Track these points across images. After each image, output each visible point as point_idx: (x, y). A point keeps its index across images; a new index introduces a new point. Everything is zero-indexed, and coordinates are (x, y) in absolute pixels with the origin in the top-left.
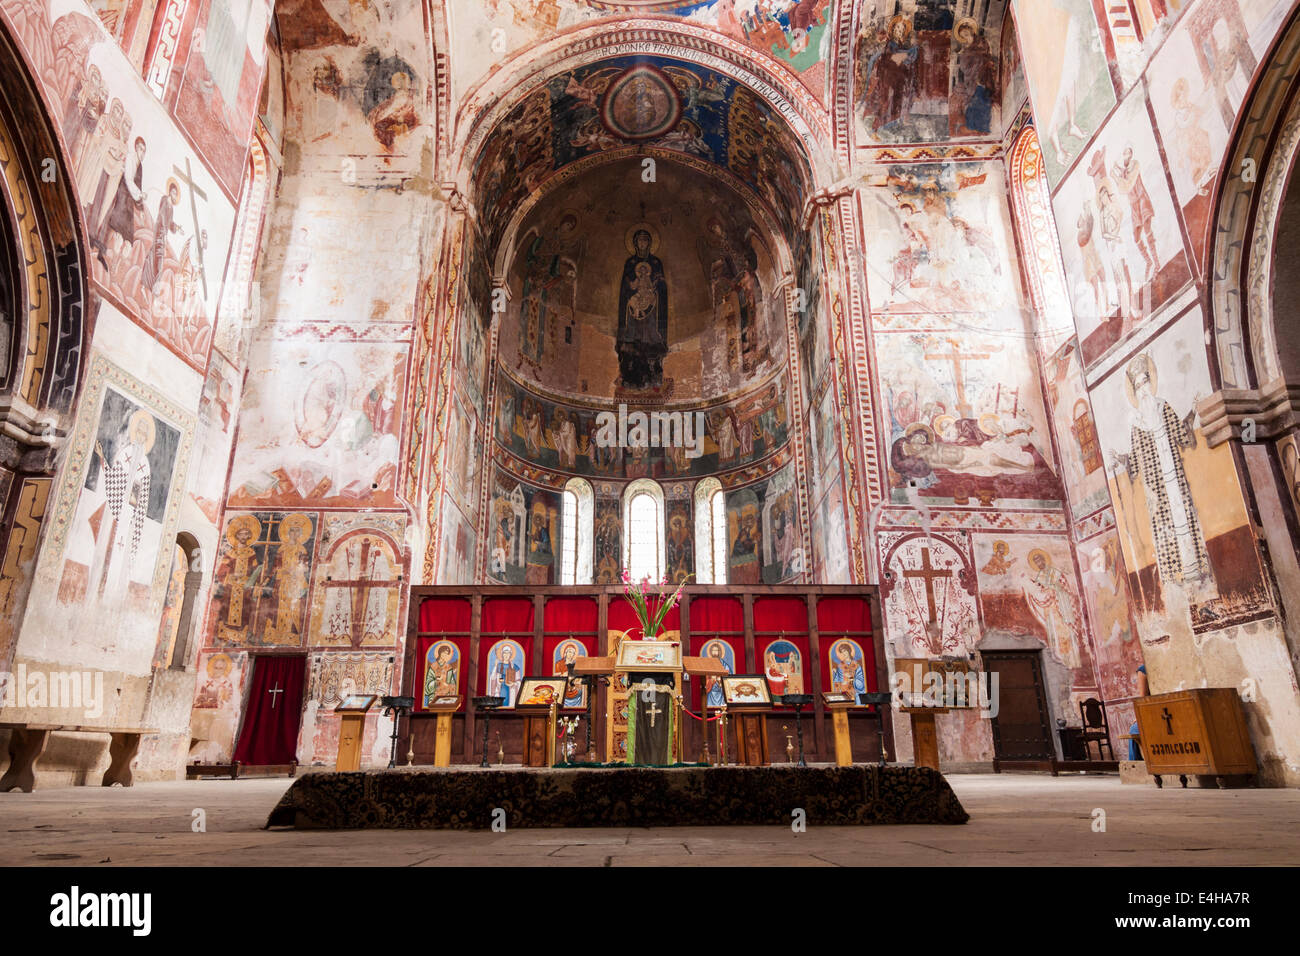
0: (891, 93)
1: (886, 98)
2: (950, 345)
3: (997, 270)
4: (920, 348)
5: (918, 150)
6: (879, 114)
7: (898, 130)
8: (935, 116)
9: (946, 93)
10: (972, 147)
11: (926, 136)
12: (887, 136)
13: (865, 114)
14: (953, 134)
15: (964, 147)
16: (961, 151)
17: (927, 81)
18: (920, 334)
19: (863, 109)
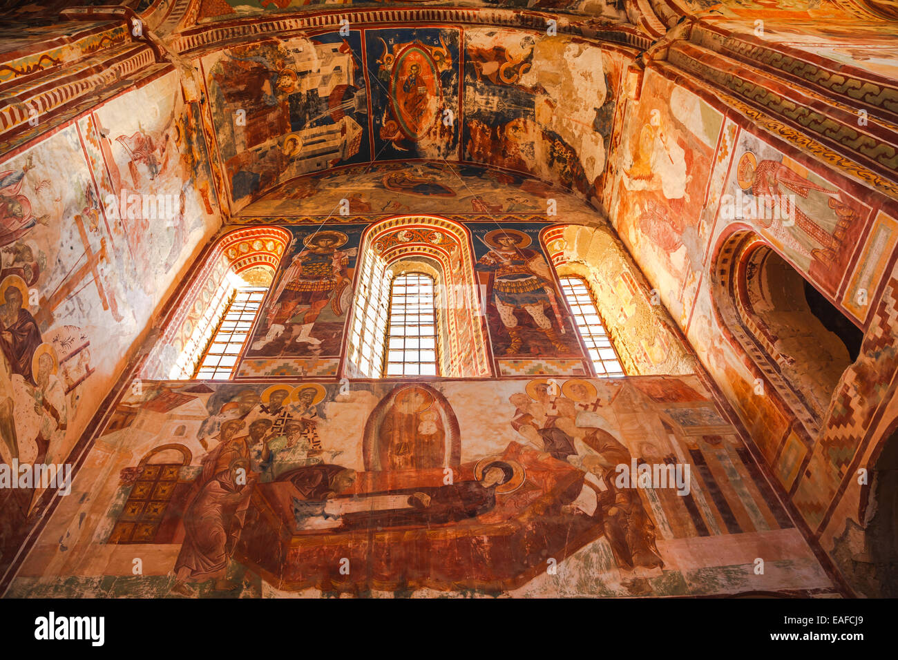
0: (242, 87)
1: (238, 83)
2: (99, 247)
3: (168, 266)
4: (84, 205)
5: (211, 132)
6: (227, 79)
7: (220, 106)
8: (234, 141)
9: (250, 145)
10: (224, 191)
11: (221, 137)
12: (213, 92)
13: (223, 62)
14: (228, 165)
15: (222, 181)
16: (219, 179)
17: (255, 123)
18: (95, 197)
19: (226, 59)
